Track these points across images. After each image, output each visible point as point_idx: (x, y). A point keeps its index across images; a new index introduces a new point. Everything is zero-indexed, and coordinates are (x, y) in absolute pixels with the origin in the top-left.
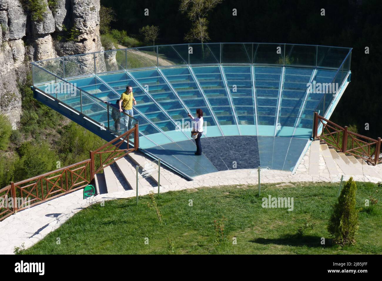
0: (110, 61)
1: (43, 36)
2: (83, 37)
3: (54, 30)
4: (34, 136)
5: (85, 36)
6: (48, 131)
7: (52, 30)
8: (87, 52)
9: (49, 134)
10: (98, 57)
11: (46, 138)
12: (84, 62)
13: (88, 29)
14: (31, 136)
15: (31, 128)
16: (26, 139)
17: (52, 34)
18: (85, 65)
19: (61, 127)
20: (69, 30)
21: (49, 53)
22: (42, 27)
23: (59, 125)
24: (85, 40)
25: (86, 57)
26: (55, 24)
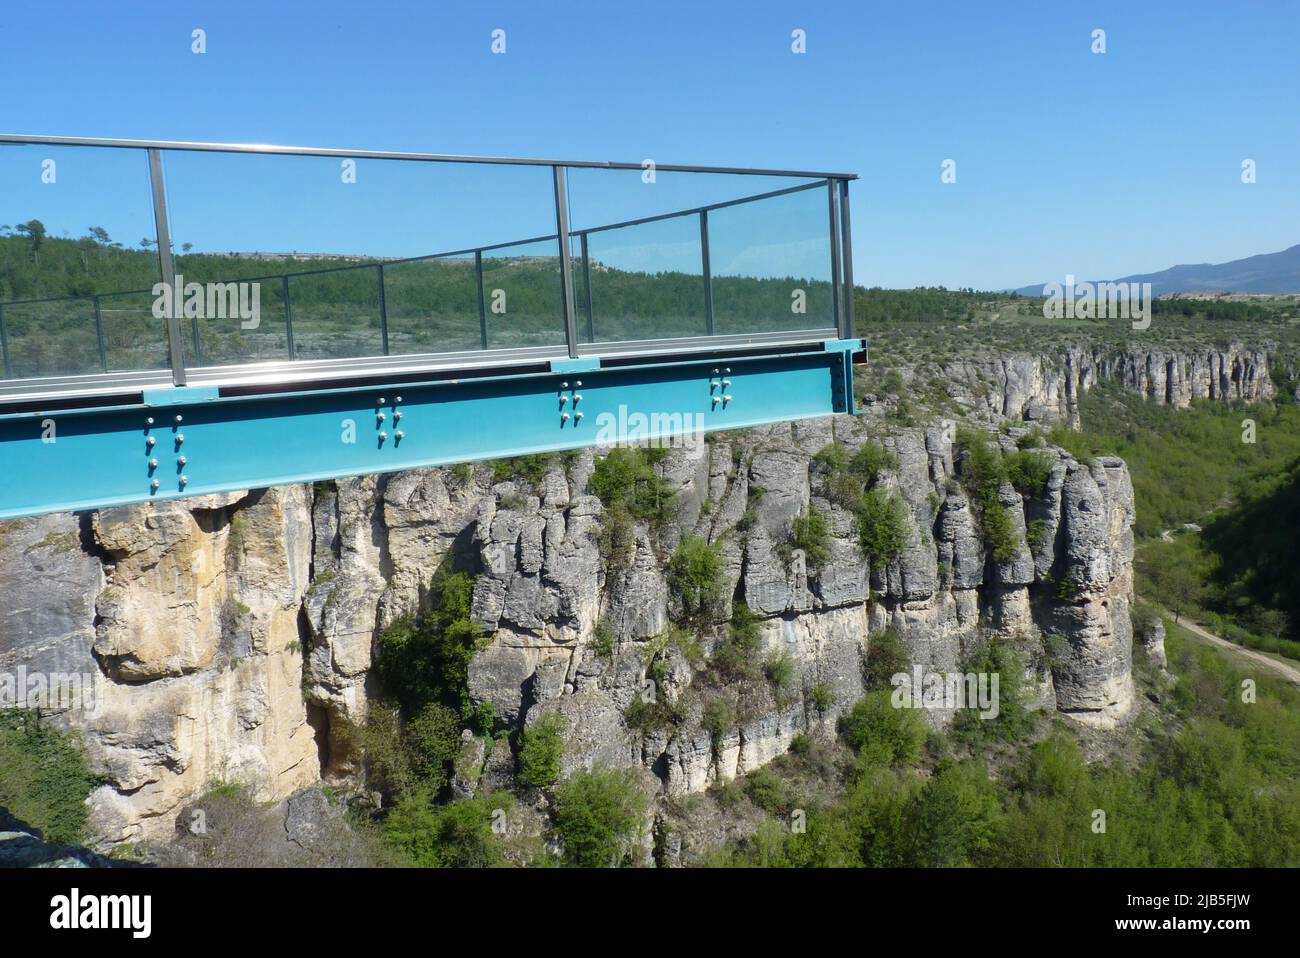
0: (1152, 647)
1: (1012, 588)
2: (1084, 596)
3: (1032, 580)
4: (973, 751)
5: (1087, 595)
6: (1000, 747)
7: (1029, 578)
8: (1089, 623)
9: (1001, 753)
10: (1112, 634)
11: (995, 758)
12: (1084, 639)
13: (1093, 583)
14: (967, 750)
15: (970, 736)
16: (956, 753)
17: (1029, 586)
18: (1084, 644)
19: (1026, 745)
20: (1058, 583)
21: (1022, 618)
22: (1009, 572)
23: (1024, 741)
24: (1087, 601)
25: (1086, 631)
26: (1036, 570)
